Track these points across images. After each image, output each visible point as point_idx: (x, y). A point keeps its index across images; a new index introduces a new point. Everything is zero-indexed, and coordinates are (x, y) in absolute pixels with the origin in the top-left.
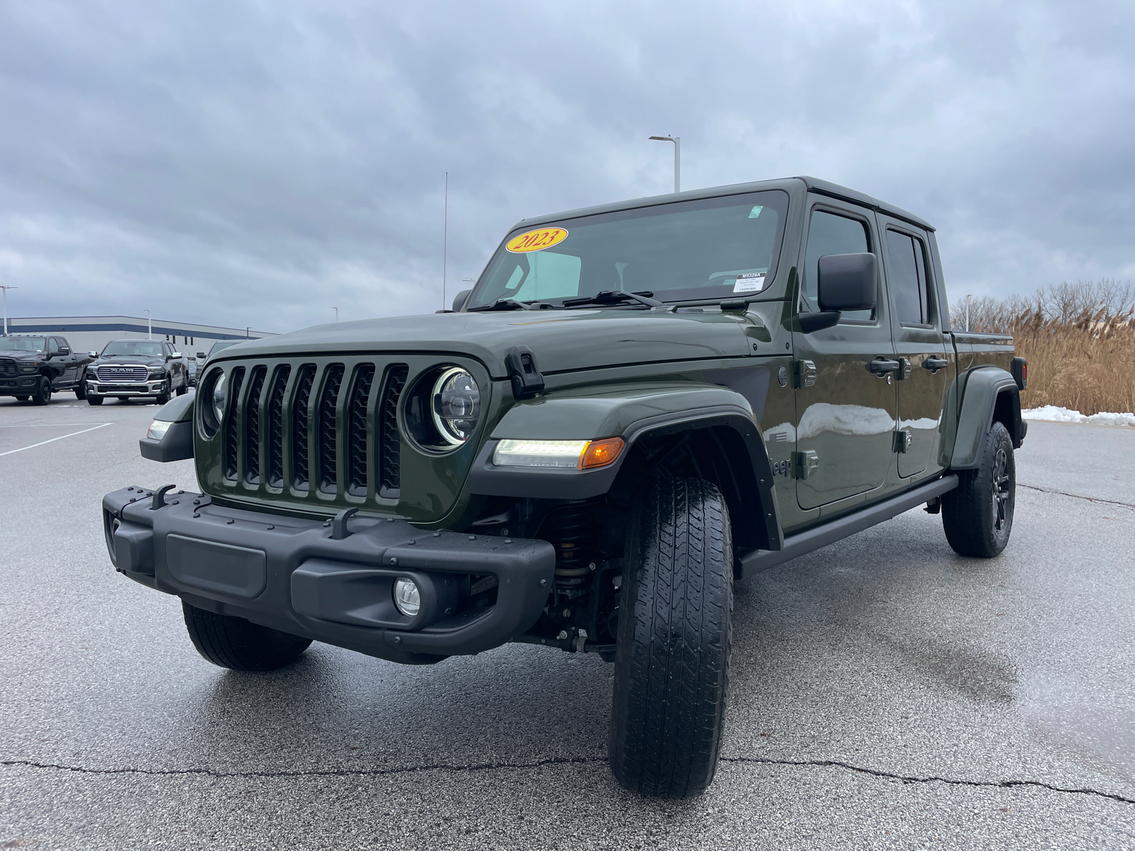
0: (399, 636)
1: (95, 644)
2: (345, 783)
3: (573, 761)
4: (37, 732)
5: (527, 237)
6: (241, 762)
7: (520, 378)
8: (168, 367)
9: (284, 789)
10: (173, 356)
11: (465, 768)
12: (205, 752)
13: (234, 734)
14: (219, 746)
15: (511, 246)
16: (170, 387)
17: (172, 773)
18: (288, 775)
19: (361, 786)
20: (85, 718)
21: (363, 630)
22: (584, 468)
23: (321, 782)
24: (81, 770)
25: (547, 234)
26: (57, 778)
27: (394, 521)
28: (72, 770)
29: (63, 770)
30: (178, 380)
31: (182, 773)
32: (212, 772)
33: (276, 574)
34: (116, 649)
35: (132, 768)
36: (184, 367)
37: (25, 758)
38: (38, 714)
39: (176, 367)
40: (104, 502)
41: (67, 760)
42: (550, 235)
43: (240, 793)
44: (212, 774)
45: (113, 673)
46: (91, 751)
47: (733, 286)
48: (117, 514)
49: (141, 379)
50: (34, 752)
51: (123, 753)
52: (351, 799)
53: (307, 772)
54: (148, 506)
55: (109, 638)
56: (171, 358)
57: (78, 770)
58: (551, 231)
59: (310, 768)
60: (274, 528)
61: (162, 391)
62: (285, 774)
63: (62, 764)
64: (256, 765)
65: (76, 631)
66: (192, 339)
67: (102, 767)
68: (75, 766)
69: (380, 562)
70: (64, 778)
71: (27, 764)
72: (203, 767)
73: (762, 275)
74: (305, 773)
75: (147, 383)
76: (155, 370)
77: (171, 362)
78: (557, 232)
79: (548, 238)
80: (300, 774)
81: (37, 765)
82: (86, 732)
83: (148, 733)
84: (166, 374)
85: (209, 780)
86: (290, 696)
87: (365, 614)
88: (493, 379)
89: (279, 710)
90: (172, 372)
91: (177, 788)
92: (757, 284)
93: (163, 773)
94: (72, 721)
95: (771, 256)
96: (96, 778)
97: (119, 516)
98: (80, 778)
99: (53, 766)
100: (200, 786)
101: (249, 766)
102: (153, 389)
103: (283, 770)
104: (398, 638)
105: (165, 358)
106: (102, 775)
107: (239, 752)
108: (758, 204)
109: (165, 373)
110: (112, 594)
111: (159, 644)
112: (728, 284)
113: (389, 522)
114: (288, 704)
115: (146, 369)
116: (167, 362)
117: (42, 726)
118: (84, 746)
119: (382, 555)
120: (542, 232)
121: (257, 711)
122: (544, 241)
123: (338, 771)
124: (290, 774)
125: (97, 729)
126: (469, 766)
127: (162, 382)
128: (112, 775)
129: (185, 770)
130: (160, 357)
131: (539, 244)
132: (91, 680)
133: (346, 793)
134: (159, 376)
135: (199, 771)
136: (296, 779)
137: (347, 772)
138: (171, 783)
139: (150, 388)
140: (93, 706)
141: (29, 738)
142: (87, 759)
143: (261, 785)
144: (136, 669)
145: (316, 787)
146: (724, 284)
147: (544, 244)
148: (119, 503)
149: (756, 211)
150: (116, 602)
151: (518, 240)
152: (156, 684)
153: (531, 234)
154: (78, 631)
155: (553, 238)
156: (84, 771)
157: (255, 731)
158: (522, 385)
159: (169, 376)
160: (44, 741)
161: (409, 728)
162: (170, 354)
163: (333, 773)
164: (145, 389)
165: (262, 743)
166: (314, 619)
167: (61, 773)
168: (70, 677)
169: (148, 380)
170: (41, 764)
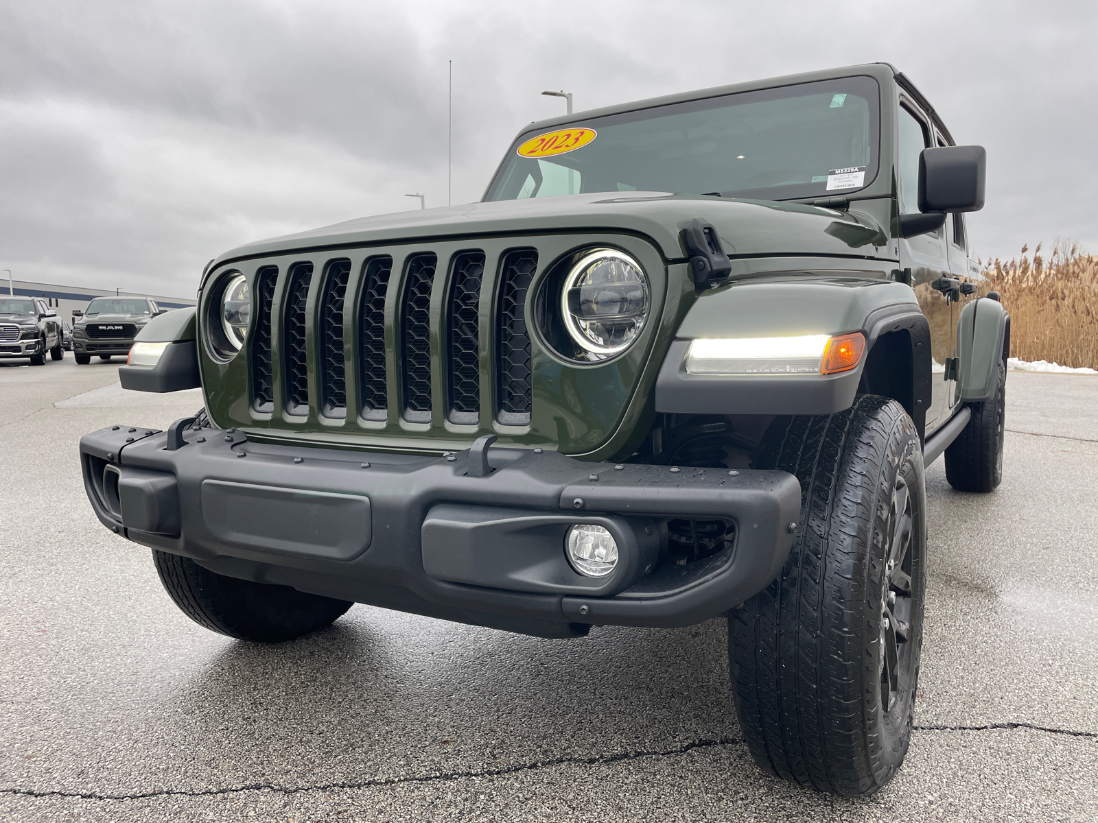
0: (586, 604)
1: (53, 626)
2: (458, 791)
3: (722, 743)
4: (16, 746)
5: (543, 140)
6: (309, 770)
7: (705, 259)
8: (42, 325)
9: (383, 804)
10: (47, 314)
11: (598, 760)
12: (255, 759)
13: (282, 732)
14: (270, 750)
15: (523, 151)
16: (45, 347)
17: (223, 791)
18: (378, 784)
19: (482, 793)
20: (75, 722)
21: (527, 598)
22: (829, 372)
23: (428, 791)
24: (95, 797)
25: (569, 136)
26: (66, 812)
27: (542, 451)
28: (83, 797)
29: (70, 798)
30: (52, 341)
31: (237, 791)
32: (275, 787)
33: (388, 527)
34: (82, 631)
35: (165, 789)
36: (58, 326)
37: (10, 785)
38: (9, 721)
39: (51, 327)
40: (82, 446)
41: (71, 783)
42: (573, 136)
43: (328, 815)
44: (278, 790)
45: (89, 661)
46: (99, 770)
47: (825, 184)
48: (112, 458)
49: (13, 338)
50: (21, 775)
51: (145, 767)
52: (478, 813)
53: (402, 778)
54: (160, 445)
55: (69, 617)
56: (44, 316)
57: (90, 797)
58: (574, 132)
59: (403, 773)
60: (370, 466)
61: (36, 351)
62: (375, 783)
63: (65, 789)
64: (331, 773)
65: (22, 610)
66: (57, 301)
67: (123, 791)
68: (85, 791)
69: (557, 505)
70: (76, 811)
71: (15, 792)
72: (261, 781)
73: (860, 170)
74: (400, 780)
75: (19, 343)
76: (28, 329)
77: (44, 320)
78: (582, 133)
79: (571, 140)
80: (393, 782)
81: (31, 793)
82: (83, 741)
83: (167, 738)
84: (40, 334)
85: (278, 800)
86: (330, 678)
87: (532, 576)
88: (667, 262)
89: (324, 698)
90: (46, 331)
91: (238, 814)
92: (856, 179)
93: (211, 793)
94: (58, 727)
95: (869, 149)
96: (120, 807)
97: (116, 461)
98: (98, 809)
99: (53, 793)
100: (269, 809)
101: (321, 774)
102: (26, 349)
103: (369, 778)
104: (585, 607)
105: (38, 316)
106: (128, 801)
107: (299, 757)
108: (841, 91)
109: (38, 332)
110: (52, 564)
111: (135, 622)
112: (816, 181)
113: (536, 453)
114: (331, 689)
115: (17, 328)
116: (39, 320)
117: (19, 737)
118: (87, 761)
119: (558, 497)
120: (561, 133)
121: (297, 700)
122: (566, 143)
123: (441, 774)
124: (381, 783)
125: (96, 737)
126: (602, 756)
127: (36, 342)
128: (142, 802)
129: (240, 787)
130: (32, 315)
131: (560, 147)
132: (64, 672)
133: (468, 805)
134: (33, 336)
135: (258, 787)
136: (393, 789)
137: (452, 775)
138: (228, 807)
139: (23, 348)
140: (79, 705)
141: (8, 754)
142: (97, 780)
143: (350, 801)
144: (118, 655)
145: (424, 799)
146: (813, 181)
147: (567, 146)
148: (113, 443)
149: (839, 100)
150: (60, 574)
151: (533, 143)
152: (152, 672)
153: (548, 136)
154: (25, 610)
155: (577, 139)
156: (101, 798)
157: (308, 727)
158: (709, 269)
159: (43, 335)
160: (29, 757)
161: (498, 710)
162: (42, 312)
163: (437, 777)
164: (17, 349)
165: (323, 742)
166: (445, 585)
167: (69, 802)
168: (36, 669)
169: (21, 339)
170: (36, 792)
